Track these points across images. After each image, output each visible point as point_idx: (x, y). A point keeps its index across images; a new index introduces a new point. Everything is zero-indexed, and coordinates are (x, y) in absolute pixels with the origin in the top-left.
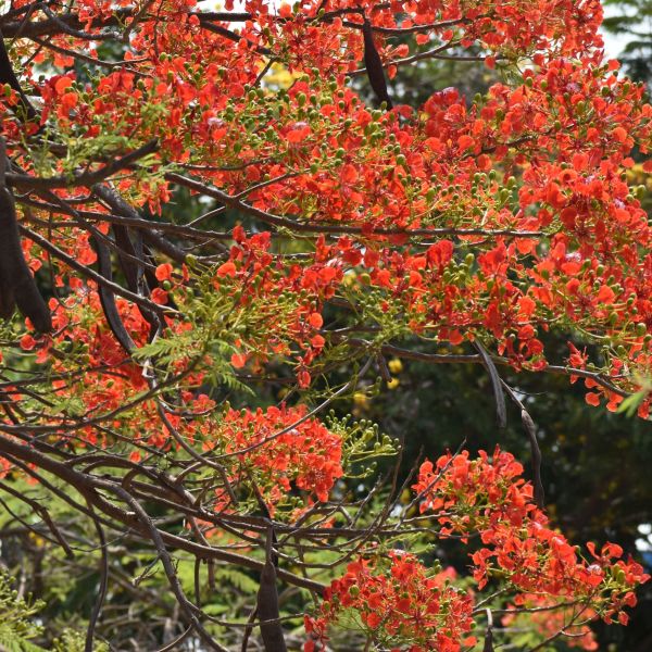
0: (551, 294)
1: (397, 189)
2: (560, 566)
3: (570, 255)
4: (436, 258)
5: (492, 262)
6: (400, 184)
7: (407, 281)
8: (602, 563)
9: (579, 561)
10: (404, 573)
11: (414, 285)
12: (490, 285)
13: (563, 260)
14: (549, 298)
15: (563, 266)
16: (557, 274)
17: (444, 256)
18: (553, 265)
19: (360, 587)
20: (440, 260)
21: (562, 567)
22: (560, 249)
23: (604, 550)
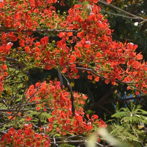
0: (80, 54)
1: (28, 18)
2: (78, 123)
3: (87, 42)
4: (43, 42)
5: (61, 44)
6: (30, 17)
7: (34, 50)
8: (91, 121)
9: (84, 121)
10: (29, 133)
11: (37, 51)
12: (61, 51)
13: (85, 44)
14: (80, 55)
15: (85, 46)
16: (83, 48)
17: (46, 42)
18: (82, 45)
19: (14, 137)
20: (44, 43)
21: (79, 123)
22: (84, 40)
23: (92, 117)
